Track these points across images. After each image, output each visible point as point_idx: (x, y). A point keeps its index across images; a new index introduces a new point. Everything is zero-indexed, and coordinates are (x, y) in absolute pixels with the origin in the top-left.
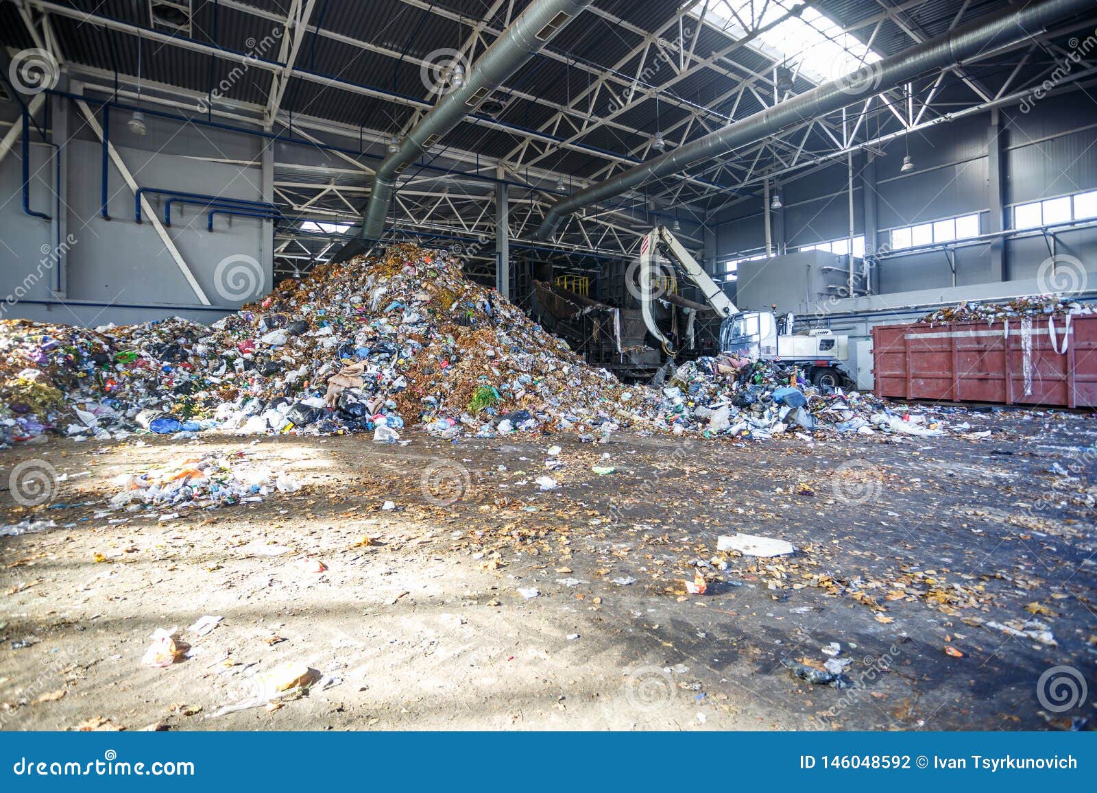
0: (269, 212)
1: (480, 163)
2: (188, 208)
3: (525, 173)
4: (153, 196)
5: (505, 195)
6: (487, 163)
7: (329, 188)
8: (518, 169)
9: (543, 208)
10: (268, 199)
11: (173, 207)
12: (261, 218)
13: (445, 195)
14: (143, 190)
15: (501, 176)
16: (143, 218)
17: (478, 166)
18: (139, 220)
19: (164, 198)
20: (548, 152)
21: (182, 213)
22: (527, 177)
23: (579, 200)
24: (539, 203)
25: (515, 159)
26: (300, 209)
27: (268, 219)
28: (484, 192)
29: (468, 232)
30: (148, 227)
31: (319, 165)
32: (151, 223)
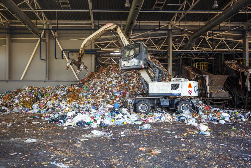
0: (93, 52)
1: (161, 24)
2: (73, 53)
3: (179, 25)
4: (66, 51)
6: (163, 24)
7: (111, 42)
8: (176, 24)
9: (189, 36)
10: (93, 48)
11: (70, 54)
12: (91, 54)
13: (149, 38)
14: (64, 50)
15: (170, 28)
16: (63, 57)
17: (160, 26)
18: (63, 58)
19: (68, 51)
20: (183, 16)
21: (72, 55)
22: (180, 26)
23: (199, 32)
24: (187, 35)
25: (173, 21)
26: (103, 49)
27: (93, 54)
28: (165, 34)
29: (158, 50)
30: (65, 60)
31: (108, 35)
32: (65, 58)
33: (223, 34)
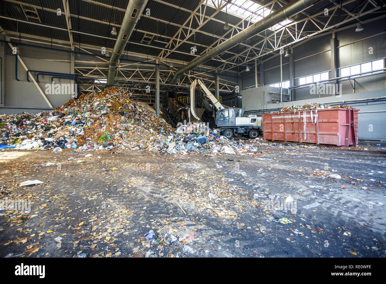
0: (72, 77)
1: (149, 58)
2: (45, 76)
3: (165, 61)
4: (33, 73)
5: (158, 69)
6: (152, 58)
7: (96, 68)
8: (163, 60)
9: (174, 73)
10: (73, 72)
11: (39, 76)
12: (70, 79)
13: (138, 70)
14: (29, 71)
15: (157, 62)
16: (29, 79)
17: (148, 59)
18: (29, 81)
19: (37, 73)
20: (169, 54)
21: (43, 78)
22: (166, 62)
23: (183, 70)
24: (173, 71)
25: (161, 56)
26: (86, 76)
27: (72, 79)
28: (152, 68)
29: (146, 82)
30: (32, 83)
31: (91, 61)
32: (33, 81)
33: (201, 75)
